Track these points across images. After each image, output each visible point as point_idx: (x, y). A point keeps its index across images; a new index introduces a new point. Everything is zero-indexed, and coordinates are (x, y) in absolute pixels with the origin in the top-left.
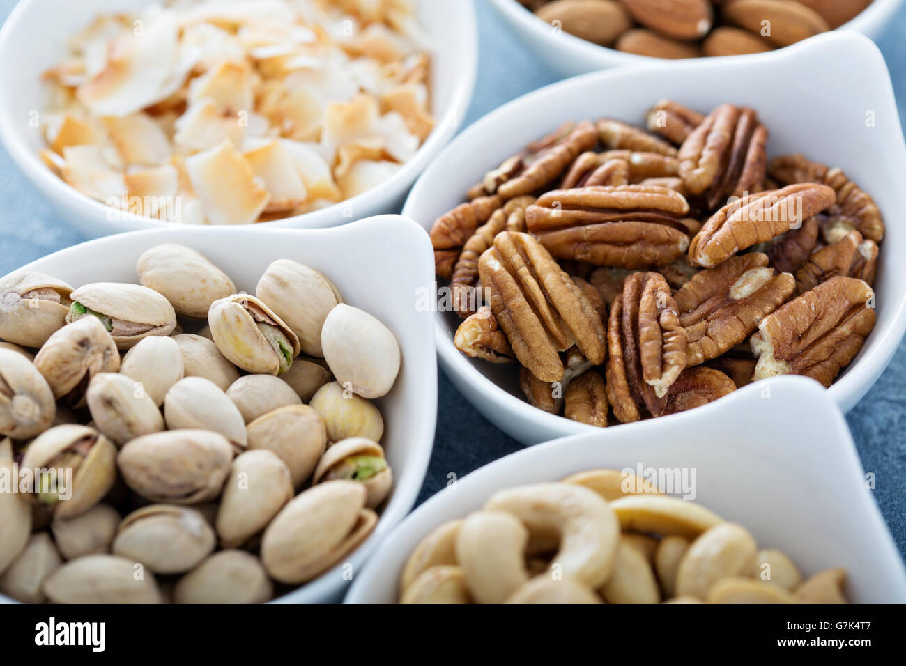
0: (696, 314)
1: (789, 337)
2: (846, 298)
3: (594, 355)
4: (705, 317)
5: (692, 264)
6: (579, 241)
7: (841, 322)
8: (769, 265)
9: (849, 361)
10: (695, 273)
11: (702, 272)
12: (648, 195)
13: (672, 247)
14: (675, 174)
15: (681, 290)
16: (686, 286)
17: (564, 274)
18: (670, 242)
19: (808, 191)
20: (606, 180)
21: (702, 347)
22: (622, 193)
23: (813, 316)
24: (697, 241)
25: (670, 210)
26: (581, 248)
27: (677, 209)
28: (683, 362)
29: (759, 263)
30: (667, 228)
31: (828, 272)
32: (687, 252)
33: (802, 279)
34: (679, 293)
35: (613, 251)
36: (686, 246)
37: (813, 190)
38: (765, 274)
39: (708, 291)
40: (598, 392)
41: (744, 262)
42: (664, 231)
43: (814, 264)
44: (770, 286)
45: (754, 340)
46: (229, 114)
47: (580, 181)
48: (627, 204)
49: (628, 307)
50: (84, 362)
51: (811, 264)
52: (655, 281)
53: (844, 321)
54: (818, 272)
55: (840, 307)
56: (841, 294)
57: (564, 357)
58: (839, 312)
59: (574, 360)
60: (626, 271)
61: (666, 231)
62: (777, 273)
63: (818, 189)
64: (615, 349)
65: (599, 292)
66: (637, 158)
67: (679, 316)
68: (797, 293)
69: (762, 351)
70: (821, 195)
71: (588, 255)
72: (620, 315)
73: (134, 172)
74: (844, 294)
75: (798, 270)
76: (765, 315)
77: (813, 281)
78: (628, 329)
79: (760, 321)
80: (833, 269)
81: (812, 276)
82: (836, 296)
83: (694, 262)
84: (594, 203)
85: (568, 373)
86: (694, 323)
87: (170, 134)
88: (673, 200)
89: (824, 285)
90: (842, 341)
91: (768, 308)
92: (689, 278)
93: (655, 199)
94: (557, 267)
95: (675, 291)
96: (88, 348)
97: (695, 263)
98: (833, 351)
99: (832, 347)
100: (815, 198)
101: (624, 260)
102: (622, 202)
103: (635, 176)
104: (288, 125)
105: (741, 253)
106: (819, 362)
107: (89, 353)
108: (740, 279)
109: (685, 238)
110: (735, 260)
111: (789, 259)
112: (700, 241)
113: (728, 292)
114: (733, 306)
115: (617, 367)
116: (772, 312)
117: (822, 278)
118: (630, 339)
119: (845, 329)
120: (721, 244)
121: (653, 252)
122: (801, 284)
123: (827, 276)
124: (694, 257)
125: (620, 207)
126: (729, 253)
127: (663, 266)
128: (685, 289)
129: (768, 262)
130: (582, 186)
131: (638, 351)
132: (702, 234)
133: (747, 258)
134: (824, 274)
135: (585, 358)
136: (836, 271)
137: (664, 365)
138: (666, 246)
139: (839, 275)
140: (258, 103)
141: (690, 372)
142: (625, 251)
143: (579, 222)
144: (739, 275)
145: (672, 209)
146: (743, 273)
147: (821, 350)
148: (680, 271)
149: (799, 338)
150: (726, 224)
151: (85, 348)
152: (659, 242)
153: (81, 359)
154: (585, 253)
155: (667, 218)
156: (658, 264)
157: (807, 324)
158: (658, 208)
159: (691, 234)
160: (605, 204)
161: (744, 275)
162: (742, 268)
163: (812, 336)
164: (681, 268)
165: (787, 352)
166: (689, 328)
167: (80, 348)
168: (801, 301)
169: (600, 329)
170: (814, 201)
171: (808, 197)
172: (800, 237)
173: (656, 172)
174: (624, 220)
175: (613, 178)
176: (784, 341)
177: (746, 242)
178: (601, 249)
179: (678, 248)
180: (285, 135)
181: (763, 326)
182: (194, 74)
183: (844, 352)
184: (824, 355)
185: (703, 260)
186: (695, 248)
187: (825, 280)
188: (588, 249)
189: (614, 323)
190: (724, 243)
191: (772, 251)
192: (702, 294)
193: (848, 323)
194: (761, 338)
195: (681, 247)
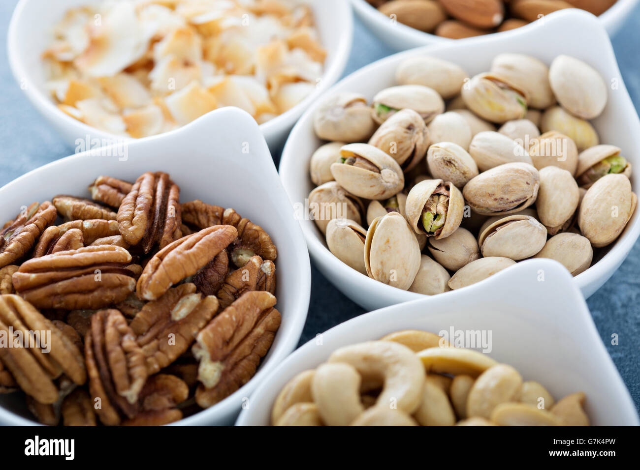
0: (148, 336)
1: (220, 343)
2: (257, 307)
3: (78, 378)
4: (156, 337)
5: (140, 299)
6: (55, 294)
7: (256, 324)
8: (197, 291)
9: (266, 352)
10: (143, 305)
11: (148, 303)
12: (100, 253)
13: (124, 289)
14: (117, 233)
15: (135, 319)
16: (138, 315)
17: (47, 321)
18: (122, 285)
19: (216, 231)
20: (67, 246)
21: (157, 360)
22: (80, 254)
23: (235, 325)
24: (141, 282)
25: (118, 261)
26: (57, 299)
27: (123, 260)
28: (145, 375)
29: (190, 291)
30: (118, 275)
31: (241, 289)
32: (135, 290)
33: (222, 297)
34: (134, 322)
35: (81, 298)
36: (134, 286)
37: (220, 230)
38: (195, 298)
39: (155, 317)
40: (86, 405)
41: (178, 291)
42: (116, 277)
43: (229, 284)
44: (200, 307)
45: (195, 349)
46: (187, 64)
47: (48, 250)
48: (86, 262)
49: (98, 339)
50: (412, 140)
51: (228, 285)
52: (115, 317)
53: (258, 324)
54: (233, 290)
55: (253, 314)
56: (253, 305)
57: (57, 383)
58: (254, 317)
59: (65, 384)
60: (92, 311)
61: (118, 278)
62: (204, 296)
63: (224, 229)
64: (94, 373)
65: (76, 329)
66: (87, 224)
67: (136, 340)
68: (221, 309)
69: (201, 357)
70: (227, 233)
71: (63, 304)
72: (93, 346)
73: (128, 113)
74: (255, 304)
75: (218, 291)
76: (200, 330)
77: (231, 297)
78: (100, 356)
79: (197, 335)
80: (244, 286)
81: (230, 294)
82: (249, 307)
83: (141, 297)
84: (61, 265)
85: (62, 393)
86: (148, 342)
87: (147, 84)
88: (119, 253)
89: (239, 301)
90: (259, 339)
91: (201, 324)
92: (140, 309)
93: (106, 255)
94: (41, 316)
95: (130, 320)
96: (414, 130)
97: (142, 299)
98: (253, 347)
99: (252, 344)
100: (222, 236)
101: (89, 303)
102: (82, 261)
103: (88, 238)
104: (230, 66)
105: (175, 286)
106: (245, 357)
107: (414, 134)
108: (177, 305)
109: (133, 280)
110: (171, 291)
111: (211, 283)
112: (144, 282)
113: (170, 315)
114: (175, 326)
115: (97, 386)
116: (205, 327)
117: (237, 295)
118: (102, 364)
119: (260, 330)
120: (160, 283)
121: (111, 294)
122: (223, 301)
123: (240, 292)
124: (141, 294)
125: (81, 264)
126: (166, 288)
127: (119, 304)
128: (138, 318)
129: (195, 289)
130: (50, 253)
131: (110, 371)
132: (144, 276)
133: (181, 288)
134: (238, 291)
135: (72, 381)
136: (246, 287)
137: (131, 379)
138: (119, 288)
139: (249, 290)
140: (205, 55)
141: (151, 380)
142: (89, 298)
143: (53, 281)
144: (176, 302)
145: (120, 260)
146: (179, 300)
147: (245, 348)
148: (132, 305)
149: (227, 343)
150: (161, 266)
151: (412, 131)
152: (114, 287)
153: (411, 138)
154: (60, 302)
155: (117, 268)
156: (116, 302)
157: (231, 332)
158: (109, 261)
159: (136, 276)
160: (70, 264)
161: (180, 302)
162: (177, 296)
163: (237, 340)
164: (133, 303)
165: (220, 354)
166: (146, 347)
167: (408, 131)
168: (225, 315)
169: (80, 358)
170: (222, 238)
171: (218, 237)
172: (216, 265)
173: (103, 232)
174: (86, 274)
175: (72, 242)
176: (217, 347)
177: (177, 277)
178: (72, 298)
179: (128, 289)
180: (230, 73)
181: (200, 338)
182: (155, 41)
183: (261, 346)
184: (247, 351)
185: (148, 295)
186: (141, 287)
187: (240, 295)
188: (62, 299)
189: (89, 352)
190: (161, 281)
191: (197, 279)
192: (152, 320)
193: (262, 324)
194: (200, 347)
195: (131, 288)
